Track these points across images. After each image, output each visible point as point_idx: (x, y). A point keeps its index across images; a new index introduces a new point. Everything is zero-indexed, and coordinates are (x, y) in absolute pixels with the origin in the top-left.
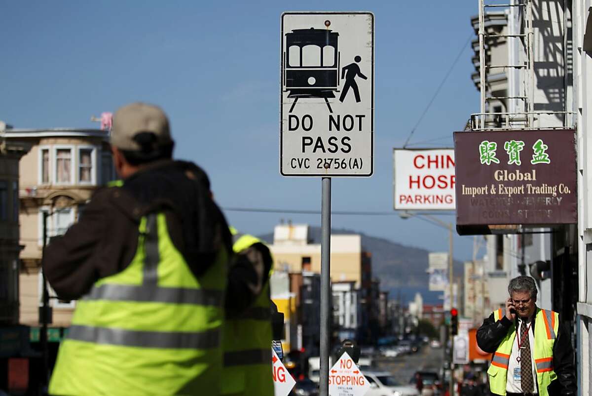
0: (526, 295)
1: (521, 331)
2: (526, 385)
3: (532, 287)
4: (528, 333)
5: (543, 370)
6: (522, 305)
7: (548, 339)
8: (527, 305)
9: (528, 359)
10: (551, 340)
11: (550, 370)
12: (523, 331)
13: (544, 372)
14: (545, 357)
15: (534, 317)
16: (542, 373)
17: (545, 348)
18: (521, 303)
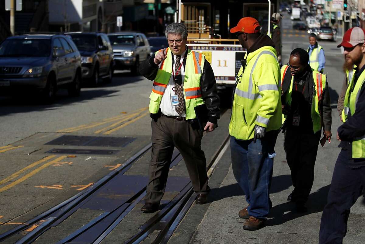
0: (179, 36)
1: (176, 66)
2: (179, 109)
3: (183, 31)
4: (180, 69)
5: (190, 97)
6: (175, 44)
7: (196, 73)
8: (179, 44)
9: (180, 89)
10: (197, 74)
11: (196, 97)
12: (177, 67)
13: (191, 98)
14: (192, 87)
15: (186, 55)
16: (190, 99)
17: (193, 81)
18: (174, 42)
